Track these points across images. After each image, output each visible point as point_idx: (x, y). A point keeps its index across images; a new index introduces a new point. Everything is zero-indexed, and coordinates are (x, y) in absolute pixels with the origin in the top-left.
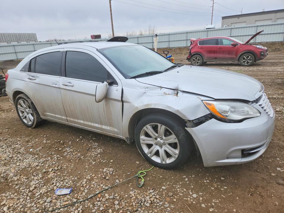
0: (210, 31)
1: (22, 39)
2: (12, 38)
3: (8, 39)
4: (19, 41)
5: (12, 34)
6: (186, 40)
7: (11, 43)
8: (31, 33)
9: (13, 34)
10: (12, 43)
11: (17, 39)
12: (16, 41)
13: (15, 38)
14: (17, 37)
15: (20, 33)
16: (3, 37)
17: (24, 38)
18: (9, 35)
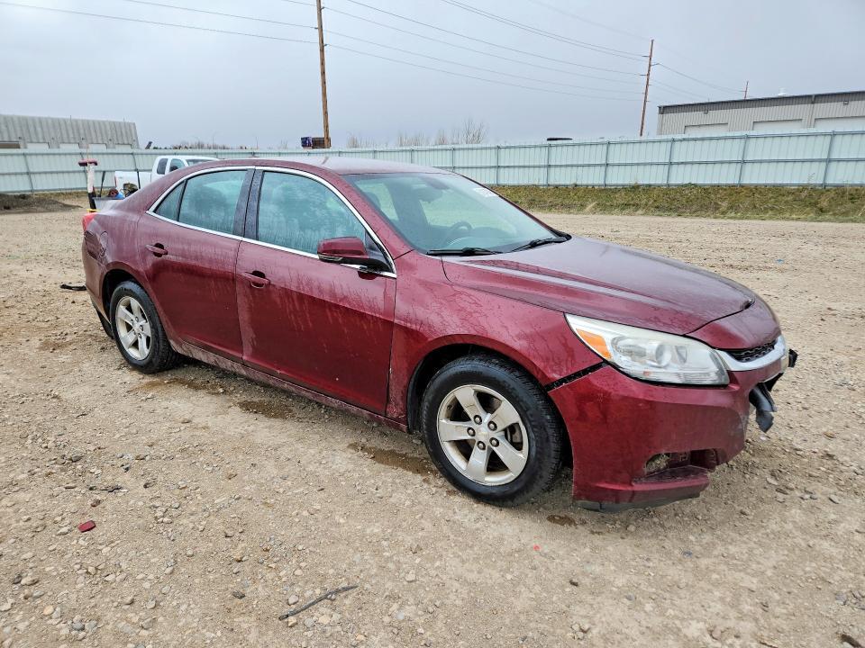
0: (557, 146)
1: (94, 136)
2: (64, 132)
3: (53, 135)
4: (84, 142)
5: (65, 121)
6: (495, 167)
7: (59, 147)
8: (121, 120)
9: (68, 122)
10: (62, 146)
11: (79, 135)
12: (75, 143)
13: (73, 133)
14: (78, 130)
15: (88, 121)
16: (39, 129)
17: (99, 134)
18: (57, 124)
